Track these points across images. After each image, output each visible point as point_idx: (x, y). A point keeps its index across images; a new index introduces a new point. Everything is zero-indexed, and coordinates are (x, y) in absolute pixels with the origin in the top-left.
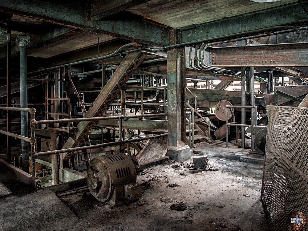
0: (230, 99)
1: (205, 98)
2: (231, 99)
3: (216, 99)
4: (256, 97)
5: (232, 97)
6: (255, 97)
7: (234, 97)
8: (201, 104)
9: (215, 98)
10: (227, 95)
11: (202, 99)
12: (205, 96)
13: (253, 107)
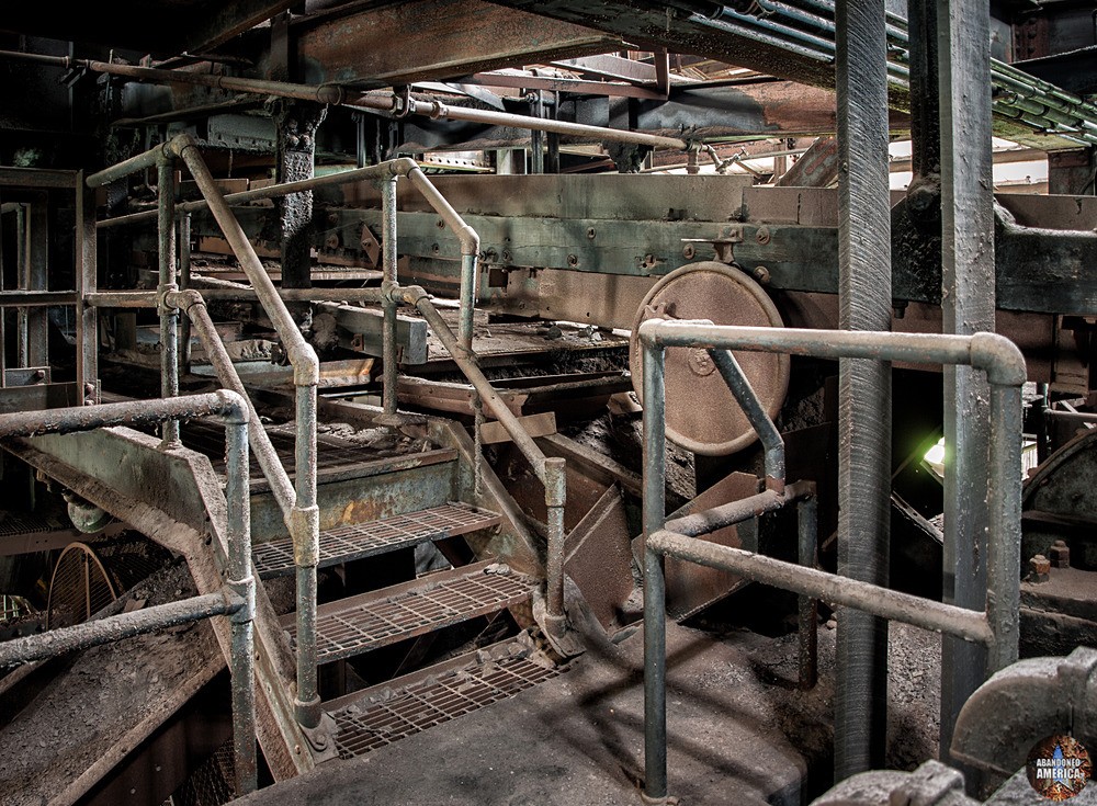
0: (758, 254)
1: (576, 251)
2: (772, 249)
3: (652, 254)
4: (1017, 229)
5: (779, 236)
6: (1000, 228)
7: (798, 235)
8: (556, 293)
9: (645, 245)
10: (742, 220)
11: (555, 252)
12: (576, 231)
13: (965, 359)
